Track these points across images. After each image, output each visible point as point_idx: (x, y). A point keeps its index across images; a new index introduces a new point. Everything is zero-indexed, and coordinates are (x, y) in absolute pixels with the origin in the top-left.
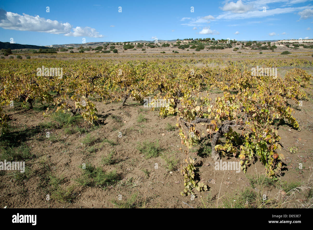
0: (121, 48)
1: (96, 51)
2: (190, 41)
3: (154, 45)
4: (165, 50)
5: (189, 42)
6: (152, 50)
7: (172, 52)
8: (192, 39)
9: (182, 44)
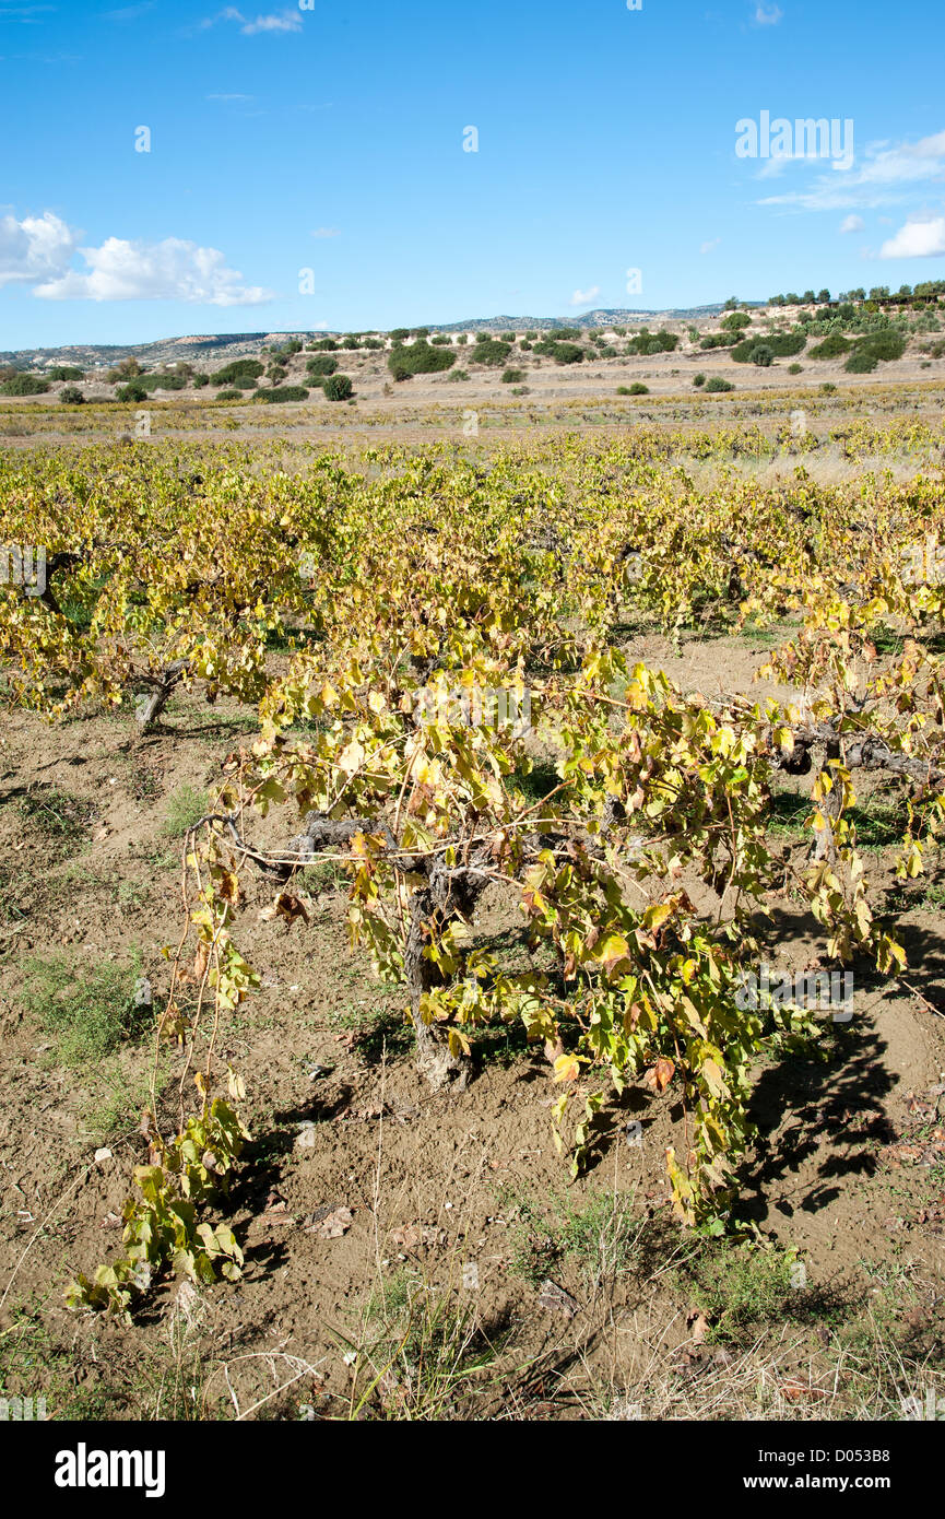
0: (376, 371)
1: (222, 389)
2: (812, 310)
3: (578, 344)
4: (649, 376)
5: (804, 318)
6: (563, 378)
7: (689, 382)
8: (825, 295)
9: (758, 330)
